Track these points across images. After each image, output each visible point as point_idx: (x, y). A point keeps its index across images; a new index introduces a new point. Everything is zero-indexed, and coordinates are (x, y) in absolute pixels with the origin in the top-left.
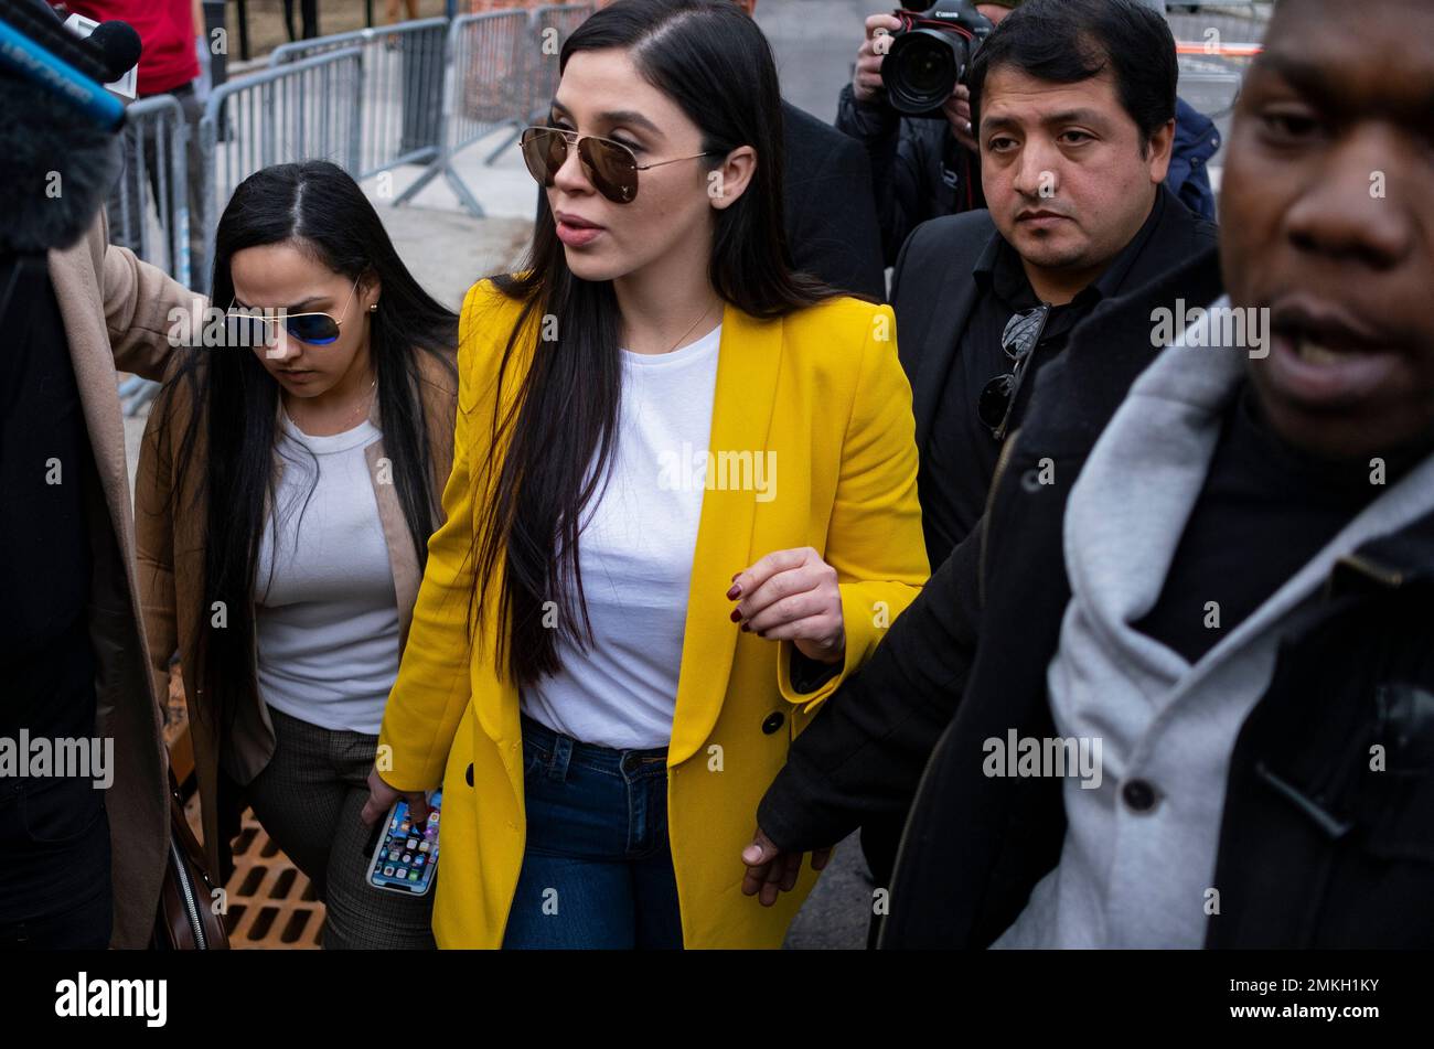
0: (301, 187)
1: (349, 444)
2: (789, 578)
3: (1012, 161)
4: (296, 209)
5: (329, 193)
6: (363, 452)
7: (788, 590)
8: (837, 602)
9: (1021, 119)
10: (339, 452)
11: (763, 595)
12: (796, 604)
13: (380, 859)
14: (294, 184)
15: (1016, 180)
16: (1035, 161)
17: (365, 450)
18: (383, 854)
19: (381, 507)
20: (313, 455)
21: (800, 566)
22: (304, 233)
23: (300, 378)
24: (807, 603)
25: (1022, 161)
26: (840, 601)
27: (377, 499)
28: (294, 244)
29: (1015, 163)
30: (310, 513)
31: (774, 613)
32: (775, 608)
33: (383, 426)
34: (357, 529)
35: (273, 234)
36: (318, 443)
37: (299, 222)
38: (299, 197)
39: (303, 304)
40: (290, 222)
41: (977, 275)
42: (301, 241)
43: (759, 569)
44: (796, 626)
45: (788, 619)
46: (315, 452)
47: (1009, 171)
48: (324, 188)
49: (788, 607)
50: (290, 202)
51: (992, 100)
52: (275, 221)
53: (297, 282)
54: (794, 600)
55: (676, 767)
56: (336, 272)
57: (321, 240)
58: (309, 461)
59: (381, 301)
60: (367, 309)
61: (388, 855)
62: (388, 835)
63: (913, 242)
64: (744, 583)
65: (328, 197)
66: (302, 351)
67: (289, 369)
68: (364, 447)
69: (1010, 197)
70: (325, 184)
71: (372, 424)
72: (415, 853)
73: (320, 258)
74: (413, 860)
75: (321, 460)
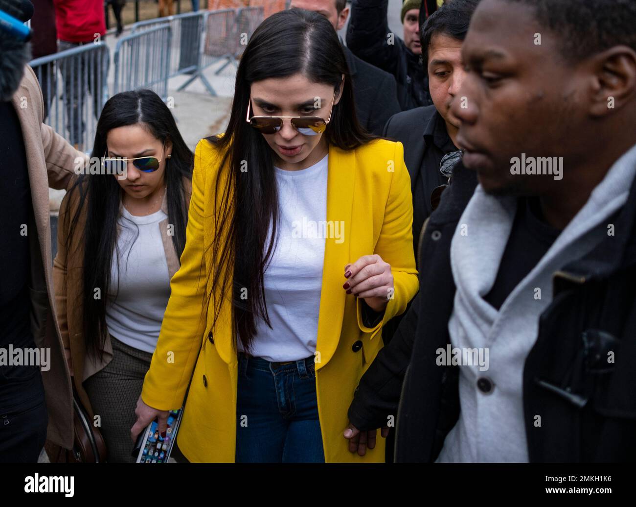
0: (140, 100)
1: (151, 221)
2: (372, 268)
3: (447, 80)
4: (139, 110)
5: (153, 103)
6: (158, 225)
7: (373, 273)
8: (392, 280)
9: (451, 62)
10: (148, 224)
11: (361, 276)
12: (376, 280)
13: (144, 454)
14: (137, 99)
15: (450, 89)
16: (459, 81)
17: (159, 224)
18: (146, 451)
19: (166, 251)
20: (136, 225)
21: (375, 263)
22: (144, 120)
23: (138, 189)
24: (381, 279)
25: (452, 80)
26: (393, 279)
27: (164, 246)
28: (140, 125)
29: (447, 81)
30: (133, 253)
31: (365, 285)
32: (366, 282)
33: (169, 212)
34: (155, 262)
35: (131, 121)
36: (138, 219)
37: (141, 115)
38: (140, 105)
39: (143, 153)
40: (137, 116)
41: (426, 137)
42: (143, 124)
43: (359, 263)
44: (375, 290)
45: (372, 287)
46: (137, 223)
47: (444, 85)
48: (151, 100)
49: (373, 281)
50: (136, 107)
51: (436, 51)
52: (131, 115)
53: (141, 143)
54: (375, 278)
55: (318, 371)
56: (157, 139)
57: (152, 124)
58: (134, 227)
59: (172, 153)
60: (166, 157)
61: (148, 452)
62: (148, 441)
63: (390, 124)
64: (352, 270)
65: (153, 105)
66: (141, 175)
67: (134, 184)
68: (159, 222)
69: (445, 97)
70: (151, 99)
71: (163, 211)
72: (160, 451)
73: (151, 131)
74: (159, 455)
75: (139, 227)
